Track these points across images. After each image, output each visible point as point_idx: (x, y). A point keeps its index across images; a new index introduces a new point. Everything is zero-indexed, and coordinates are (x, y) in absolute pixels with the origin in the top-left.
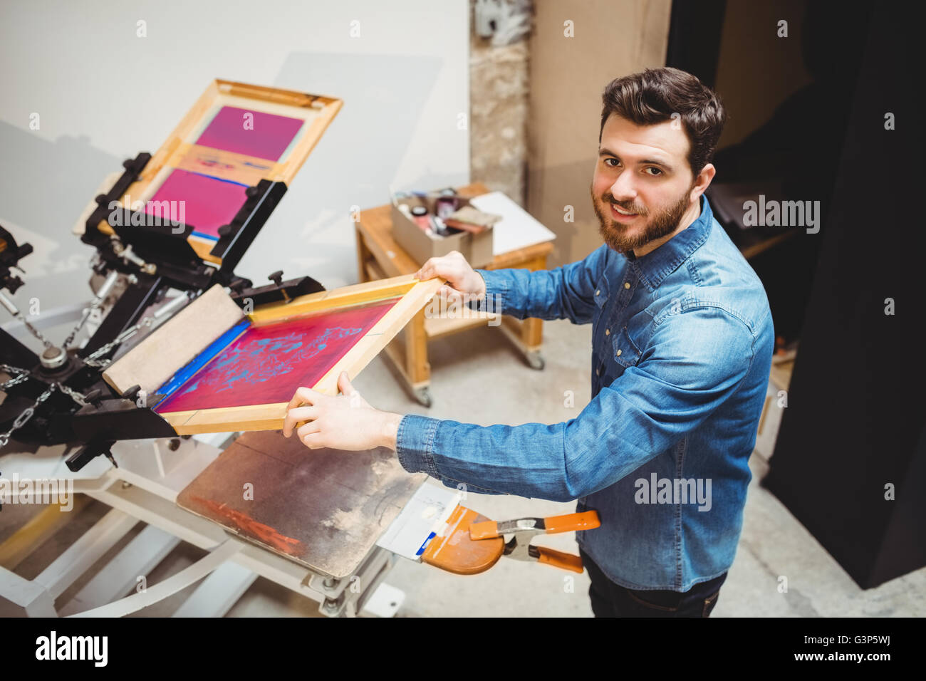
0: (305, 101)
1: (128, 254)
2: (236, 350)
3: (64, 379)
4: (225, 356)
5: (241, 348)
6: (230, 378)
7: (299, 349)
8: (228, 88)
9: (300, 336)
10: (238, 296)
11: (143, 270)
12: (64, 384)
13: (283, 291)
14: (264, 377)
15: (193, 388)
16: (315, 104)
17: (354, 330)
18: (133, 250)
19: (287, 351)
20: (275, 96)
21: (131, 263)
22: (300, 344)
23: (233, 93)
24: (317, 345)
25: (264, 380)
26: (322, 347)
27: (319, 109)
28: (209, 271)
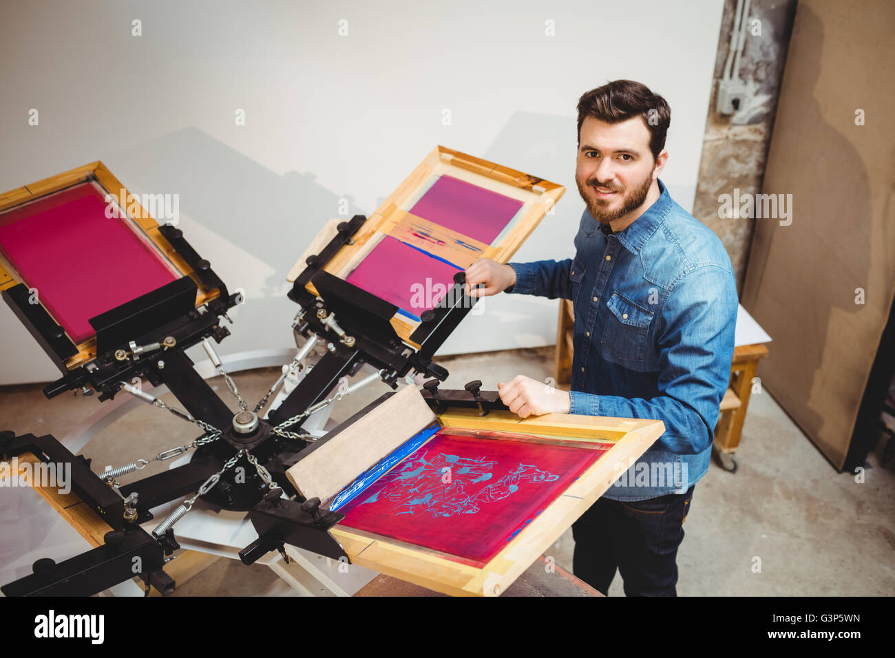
0: (527, 183)
1: (330, 321)
2: (422, 460)
3: (252, 446)
4: (410, 465)
5: (427, 459)
6: (412, 499)
7: (488, 482)
8: (450, 157)
9: (490, 465)
10: (431, 397)
11: (342, 341)
12: (251, 452)
13: (479, 403)
14: (447, 510)
15: (373, 499)
16: (535, 187)
17: (551, 476)
18: (335, 318)
19: (476, 481)
20: (496, 172)
21: (331, 330)
22: (490, 475)
23: (453, 163)
24: (508, 483)
25: (447, 515)
26: (514, 488)
27: (540, 193)
28: (407, 352)
